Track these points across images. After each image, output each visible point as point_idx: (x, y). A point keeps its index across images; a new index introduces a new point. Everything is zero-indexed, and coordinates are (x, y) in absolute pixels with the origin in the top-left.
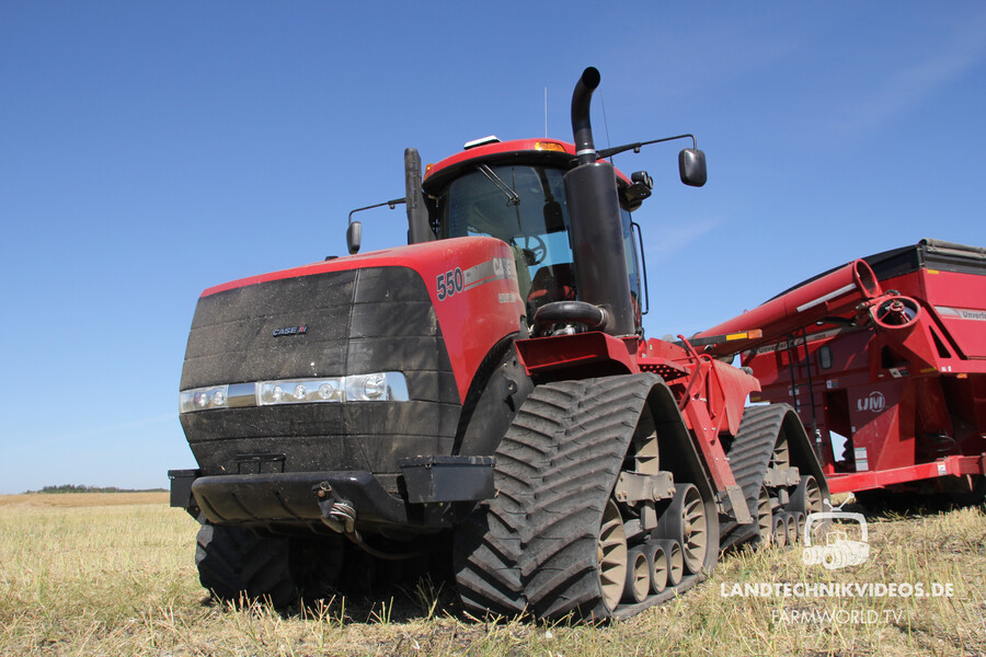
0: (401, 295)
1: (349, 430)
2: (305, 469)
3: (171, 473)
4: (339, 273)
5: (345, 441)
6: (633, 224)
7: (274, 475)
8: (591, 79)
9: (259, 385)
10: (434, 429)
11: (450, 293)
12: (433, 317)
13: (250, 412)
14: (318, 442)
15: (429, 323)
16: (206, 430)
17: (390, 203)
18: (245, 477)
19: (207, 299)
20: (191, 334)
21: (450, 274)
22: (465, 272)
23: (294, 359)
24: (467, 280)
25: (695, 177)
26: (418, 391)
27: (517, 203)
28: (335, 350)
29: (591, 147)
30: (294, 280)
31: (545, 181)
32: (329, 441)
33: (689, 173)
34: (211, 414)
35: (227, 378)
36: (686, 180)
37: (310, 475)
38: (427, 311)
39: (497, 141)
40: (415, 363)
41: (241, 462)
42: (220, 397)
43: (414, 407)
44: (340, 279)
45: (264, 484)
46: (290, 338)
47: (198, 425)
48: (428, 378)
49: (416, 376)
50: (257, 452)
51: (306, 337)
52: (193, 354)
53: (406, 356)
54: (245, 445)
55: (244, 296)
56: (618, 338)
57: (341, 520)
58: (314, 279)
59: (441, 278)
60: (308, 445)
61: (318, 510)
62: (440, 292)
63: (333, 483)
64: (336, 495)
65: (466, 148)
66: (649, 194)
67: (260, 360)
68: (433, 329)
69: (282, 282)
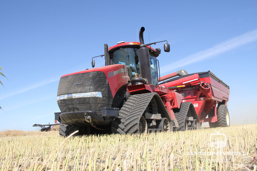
0: (100, 77)
1: (90, 103)
2: (82, 110)
3: (55, 113)
4: (88, 73)
5: (90, 105)
6: (157, 60)
7: (76, 111)
8: (143, 29)
9: (73, 94)
10: (107, 103)
11: (111, 76)
12: (107, 81)
13: (71, 100)
14: (84, 105)
15: (106, 82)
16: (63, 104)
17: (101, 56)
18: (70, 112)
19: (62, 78)
20: (59, 85)
21: (111, 72)
22: (114, 72)
23: (80, 89)
24: (115, 74)
25: (167, 50)
26: (104, 95)
27: (128, 56)
28: (88, 87)
29: (144, 44)
30: (80, 74)
31: (135, 51)
32: (87, 105)
33: (166, 49)
34: (64, 100)
35: (67, 93)
36: (165, 51)
37: (83, 111)
38: (106, 80)
39: (124, 42)
40: (103, 90)
41: (70, 110)
42: (65, 97)
43: (103, 98)
44: (88, 74)
45: (74, 113)
46: (79, 85)
47: (61, 103)
48: (106, 93)
49: (103, 92)
50: (73, 107)
51: (82, 85)
52: (60, 89)
53: (101, 88)
54: (70, 106)
55: (70, 77)
56: (149, 85)
57: (89, 120)
58: (83, 74)
59: (109, 73)
60: (82, 106)
61: (84, 118)
62: (108, 76)
63: (87, 113)
64: (88, 115)
65: (118, 44)
66: (160, 53)
67: (73, 90)
68: (107, 83)
69: (77, 74)
